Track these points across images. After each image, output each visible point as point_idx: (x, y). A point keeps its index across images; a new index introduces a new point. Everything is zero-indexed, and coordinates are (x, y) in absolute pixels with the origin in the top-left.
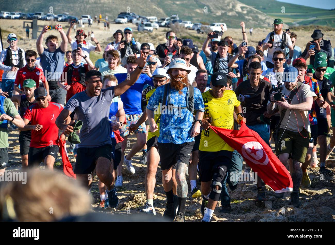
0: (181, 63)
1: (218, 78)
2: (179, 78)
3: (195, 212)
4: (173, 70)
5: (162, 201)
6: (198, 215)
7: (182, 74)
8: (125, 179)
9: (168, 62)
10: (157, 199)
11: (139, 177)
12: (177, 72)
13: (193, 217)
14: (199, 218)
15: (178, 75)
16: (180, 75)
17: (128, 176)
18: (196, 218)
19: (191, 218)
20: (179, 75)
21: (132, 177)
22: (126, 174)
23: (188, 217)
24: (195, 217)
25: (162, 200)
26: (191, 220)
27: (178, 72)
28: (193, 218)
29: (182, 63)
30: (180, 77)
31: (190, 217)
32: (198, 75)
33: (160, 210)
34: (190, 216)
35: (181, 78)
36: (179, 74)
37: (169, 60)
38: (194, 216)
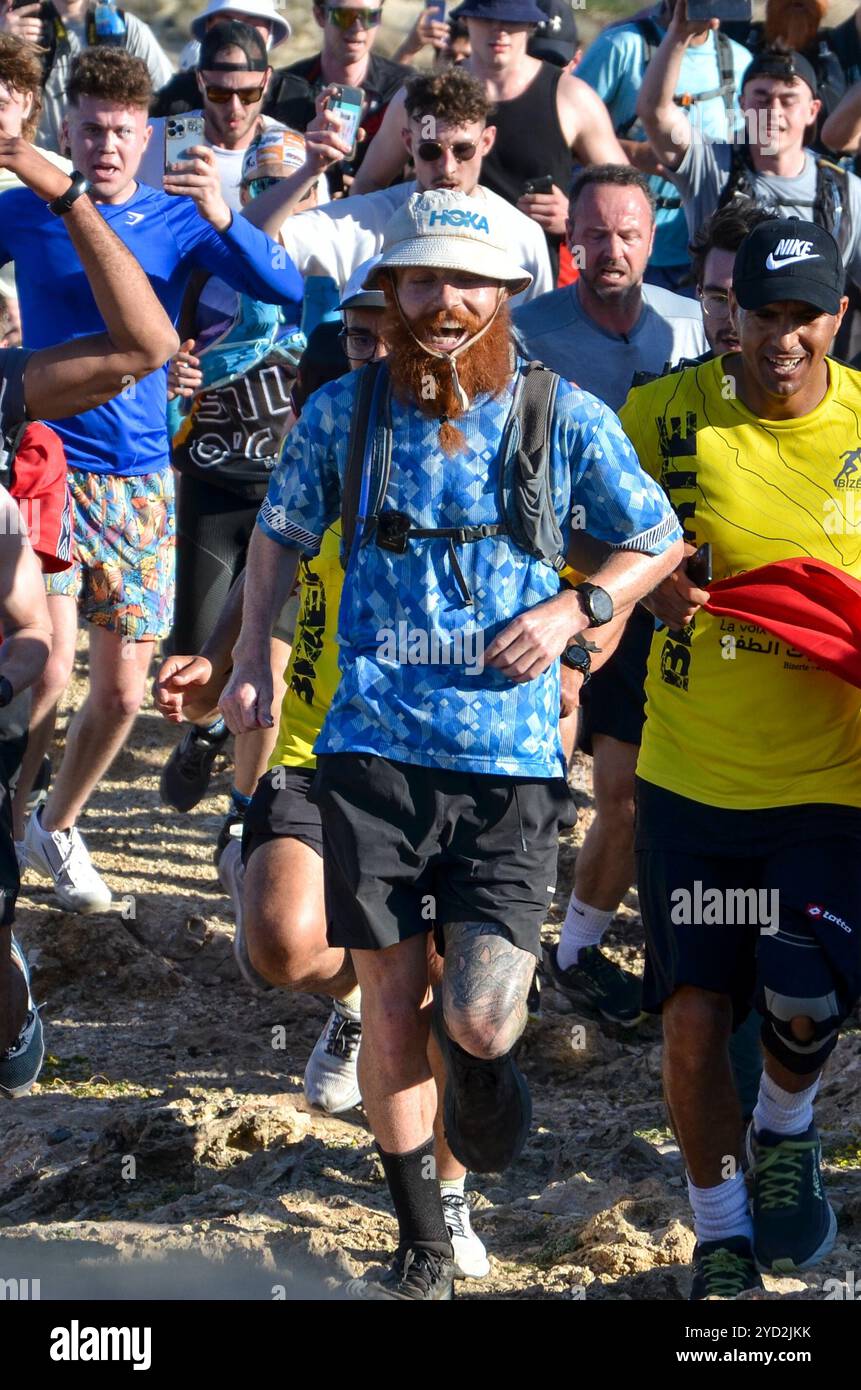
0: (462, 229)
1: (777, 258)
2: (447, 332)
3: (584, 1236)
4: (406, 278)
5: (342, 1157)
6: (603, 1257)
7: (464, 308)
8: (83, 998)
9: (333, 152)
10: (310, 1138)
11: (175, 983)
12: (436, 293)
13: (564, 1270)
14: (607, 1279)
15: (435, 314)
16: (451, 316)
17: (100, 979)
18: (589, 1277)
19: (551, 1280)
20: (442, 315)
21: (127, 981)
22: (83, 963)
23: (527, 1271)
24: (578, 1269)
25: (344, 1151)
26: (553, 1294)
27: (442, 292)
28: (569, 1279)
29: (469, 230)
30: (452, 325)
31: (546, 1269)
32: (580, 203)
33: (327, 1221)
34: (546, 1263)
35: (459, 333)
36: (442, 307)
37: (335, 136)
38: (575, 1262)
